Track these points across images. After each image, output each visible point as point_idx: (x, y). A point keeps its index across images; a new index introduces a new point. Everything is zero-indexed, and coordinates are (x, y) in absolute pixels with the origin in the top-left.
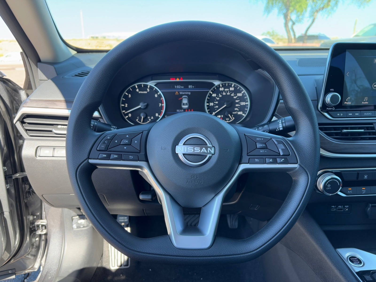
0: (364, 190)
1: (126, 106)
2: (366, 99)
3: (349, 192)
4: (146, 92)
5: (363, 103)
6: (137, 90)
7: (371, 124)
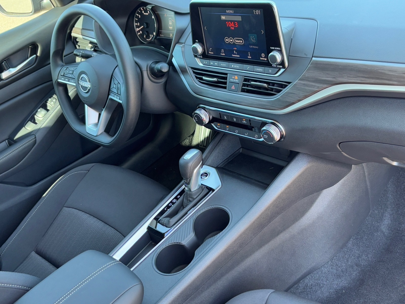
0: (227, 127)
1: (139, 25)
2: (223, 51)
3: (218, 126)
4: (147, 14)
5: (221, 54)
6: (143, 12)
7: (226, 74)
